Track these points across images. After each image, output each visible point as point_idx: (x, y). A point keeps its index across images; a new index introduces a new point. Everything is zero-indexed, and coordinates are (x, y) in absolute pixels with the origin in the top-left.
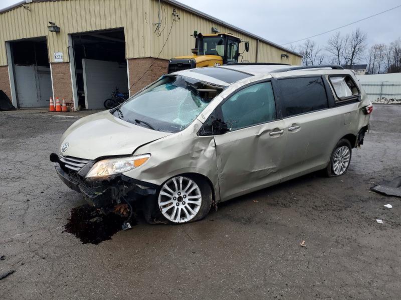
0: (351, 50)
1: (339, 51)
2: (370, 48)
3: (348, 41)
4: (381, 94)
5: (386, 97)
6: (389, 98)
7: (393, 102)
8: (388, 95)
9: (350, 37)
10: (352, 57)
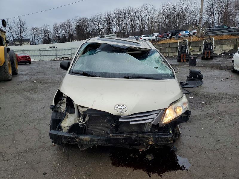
0: (19, 30)
1: (11, 30)
2: (30, 29)
3: (15, 24)
4: (57, 55)
5: (59, 56)
6: (61, 57)
7: (64, 59)
8: (60, 55)
9: (16, 22)
10: (21, 34)
